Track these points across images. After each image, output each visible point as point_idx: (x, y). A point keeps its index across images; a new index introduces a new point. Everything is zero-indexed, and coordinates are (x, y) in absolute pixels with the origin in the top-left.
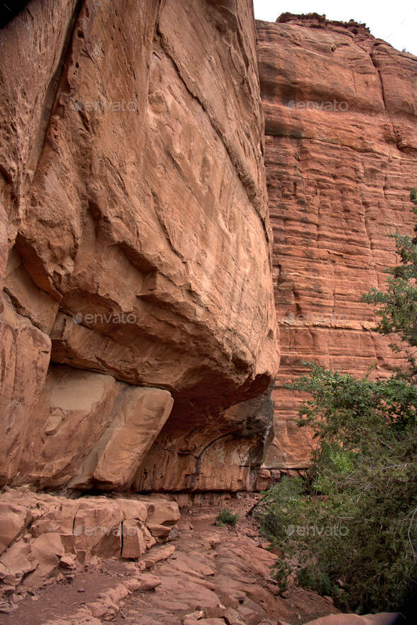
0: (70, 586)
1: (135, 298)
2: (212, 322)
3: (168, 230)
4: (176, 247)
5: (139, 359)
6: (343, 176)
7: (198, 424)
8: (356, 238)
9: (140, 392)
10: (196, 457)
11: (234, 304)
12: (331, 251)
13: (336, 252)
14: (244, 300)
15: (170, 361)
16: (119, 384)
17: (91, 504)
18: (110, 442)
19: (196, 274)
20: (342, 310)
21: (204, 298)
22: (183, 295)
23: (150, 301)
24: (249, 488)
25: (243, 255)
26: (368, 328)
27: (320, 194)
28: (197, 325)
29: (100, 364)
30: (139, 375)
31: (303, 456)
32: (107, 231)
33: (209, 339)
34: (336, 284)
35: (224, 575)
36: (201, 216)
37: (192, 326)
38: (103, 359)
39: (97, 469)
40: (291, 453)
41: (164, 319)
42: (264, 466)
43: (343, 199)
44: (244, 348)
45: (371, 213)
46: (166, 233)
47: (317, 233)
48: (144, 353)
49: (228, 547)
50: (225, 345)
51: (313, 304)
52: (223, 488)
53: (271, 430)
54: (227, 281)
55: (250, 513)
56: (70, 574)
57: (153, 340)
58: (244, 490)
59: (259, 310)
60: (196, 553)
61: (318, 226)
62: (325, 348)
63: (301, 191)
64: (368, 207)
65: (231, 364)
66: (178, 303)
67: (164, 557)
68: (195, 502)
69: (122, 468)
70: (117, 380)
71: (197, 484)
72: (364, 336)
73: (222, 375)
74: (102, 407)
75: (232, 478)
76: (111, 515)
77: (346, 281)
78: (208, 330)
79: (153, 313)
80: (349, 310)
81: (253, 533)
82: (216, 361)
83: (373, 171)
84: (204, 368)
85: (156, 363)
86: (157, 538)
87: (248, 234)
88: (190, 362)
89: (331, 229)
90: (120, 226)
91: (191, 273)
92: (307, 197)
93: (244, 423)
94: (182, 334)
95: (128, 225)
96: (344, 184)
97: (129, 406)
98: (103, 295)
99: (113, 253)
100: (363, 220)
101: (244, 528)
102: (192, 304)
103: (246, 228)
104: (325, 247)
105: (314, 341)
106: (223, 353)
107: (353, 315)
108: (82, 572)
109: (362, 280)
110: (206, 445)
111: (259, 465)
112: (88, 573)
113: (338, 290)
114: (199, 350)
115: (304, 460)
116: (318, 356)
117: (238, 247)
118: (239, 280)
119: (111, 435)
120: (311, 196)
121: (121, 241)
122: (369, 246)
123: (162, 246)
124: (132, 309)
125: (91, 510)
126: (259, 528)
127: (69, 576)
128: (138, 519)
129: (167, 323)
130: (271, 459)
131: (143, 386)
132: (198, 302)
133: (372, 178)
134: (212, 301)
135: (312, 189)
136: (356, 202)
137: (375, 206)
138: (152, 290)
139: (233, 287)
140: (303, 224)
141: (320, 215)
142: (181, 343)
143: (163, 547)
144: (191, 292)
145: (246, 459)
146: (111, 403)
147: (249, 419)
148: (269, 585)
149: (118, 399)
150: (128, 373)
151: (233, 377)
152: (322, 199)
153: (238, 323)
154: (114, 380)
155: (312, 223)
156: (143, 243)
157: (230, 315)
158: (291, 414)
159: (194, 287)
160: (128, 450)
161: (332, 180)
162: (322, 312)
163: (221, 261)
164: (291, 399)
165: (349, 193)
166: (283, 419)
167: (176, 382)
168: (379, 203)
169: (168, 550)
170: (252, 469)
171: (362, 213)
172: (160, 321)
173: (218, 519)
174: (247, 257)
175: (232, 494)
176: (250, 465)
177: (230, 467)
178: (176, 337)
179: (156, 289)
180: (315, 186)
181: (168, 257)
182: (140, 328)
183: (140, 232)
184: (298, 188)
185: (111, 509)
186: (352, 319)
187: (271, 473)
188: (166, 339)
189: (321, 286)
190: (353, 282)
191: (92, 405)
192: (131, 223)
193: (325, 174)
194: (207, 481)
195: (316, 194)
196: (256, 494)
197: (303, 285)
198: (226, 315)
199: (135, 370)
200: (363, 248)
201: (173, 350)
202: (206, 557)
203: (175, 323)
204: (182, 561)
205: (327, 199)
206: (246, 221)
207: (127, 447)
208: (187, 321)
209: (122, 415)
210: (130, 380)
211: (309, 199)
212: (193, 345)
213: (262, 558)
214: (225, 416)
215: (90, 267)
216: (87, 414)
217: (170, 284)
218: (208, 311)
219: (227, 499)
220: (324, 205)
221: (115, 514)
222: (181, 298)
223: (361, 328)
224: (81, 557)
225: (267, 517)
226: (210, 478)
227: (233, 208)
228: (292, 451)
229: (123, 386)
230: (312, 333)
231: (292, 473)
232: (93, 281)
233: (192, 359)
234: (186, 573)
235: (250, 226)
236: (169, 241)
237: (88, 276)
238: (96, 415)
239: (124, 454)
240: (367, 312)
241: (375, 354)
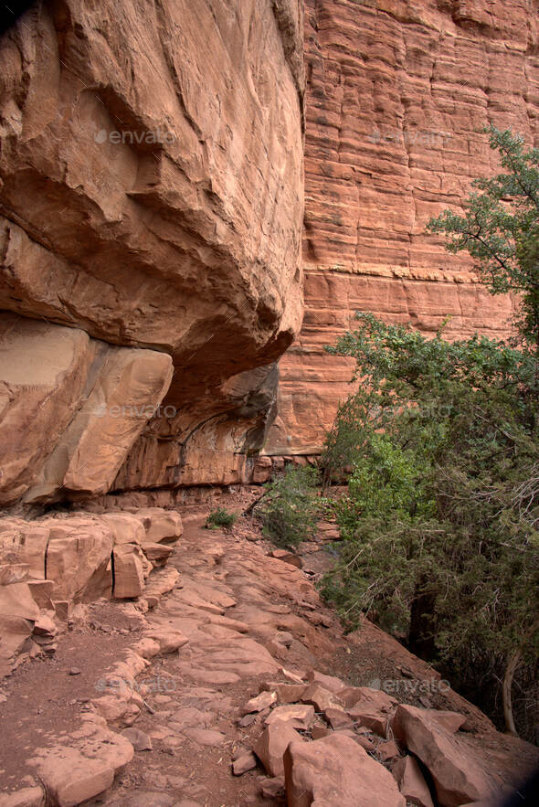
0: (53, 662)
1: (125, 197)
2: (236, 247)
3: (180, 80)
4: (190, 110)
5: (127, 303)
6: (378, 58)
7: (186, 402)
8: (391, 151)
9: (126, 356)
10: (180, 444)
11: (265, 223)
12: (357, 168)
13: (363, 170)
14: (278, 218)
15: (170, 309)
16: (94, 343)
17: (67, 529)
18: (85, 433)
19: (218, 166)
20: (367, 249)
21: (228, 207)
22: (199, 199)
23: (150, 205)
24: (245, 479)
25: (277, 145)
26: (400, 274)
27: (345, 84)
28: (217, 251)
29: (66, 310)
30: (125, 329)
31: (313, 439)
32: (81, 58)
33: (232, 275)
34: (361, 214)
35: (247, 603)
36: (226, 65)
37: (210, 251)
38: (71, 302)
39: (68, 474)
40: (297, 436)
41: (168, 239)
42: (263, 452)
43: (376, 93)
44: (273, 292)
45: (412, 114)
46: (177, 84)
47: (338, 140)
48: (133, 294)
49: (234, 559)
50: (252, 285)
51: (331, 241)
52: (213, 481)
53: (275, 407)
54: (257, 183)
55: (249, 512)
56: (51, 644)
57: (149, 272)
58: (239, 483)
59: (294, 236)
60: (202, 574)
61: (340, 130)
62: (344, 300)
63: (318, 77)
64: (409, 106)
65: (255, 315)
66: (191, 211)
67: (169, 588)
68: (178, 500)
69: (104, 470)
70: (92, 338)
71: (181, 478)
72: (394, 285)
73: (240, 331)
74: (71, 379)
75: (225, 468)
76: (99, 544)
77: (375, 210)
78: (232, 260)
79: (152, 228)
80: (376, 251)
81: (254, 536)
82: (237, 310)
83: (418, 53)
84: (220, 320)
85: (151, 310)
86: (154, 562)
87: (282, 113)
88: (201, 310)
89: (357, 136)
90: (103, 52)
91: (212, 161)
92: (326, 87)
93: (246, 399)
94: (193, 265)
95: (116, 54)
96: (378, 70)
97: (111, 379)
98: (74, 186)
99: (91, 107)
100: (401, 125)
101: (243, 530)
102: (213, 216)
103: (280, 103)
104: (347, 161)
105: (330, 291)
106: (247, 298)
107: (381, 257)
108: (63, 633)
109: (395, 210)
110: (195, 426)
111: (258, 451)
112: (74, 632)
113: (363, 223)
114: (214, 291)
115: (313, 444)
116: (335, 311)
117: (271, 132)
118: (272, 184)
119: (86, 422)
120: (332, 87)
121: (106, 83)
122: (407, 163)
123: (170, 106)
124: (121, 216)
125: (70, 539)
126: (261, 529)
127: (49, 647)
128: (135, 543)
129: (172, 245)
130: (272, 444)
131: (130, 347)
132: (219, 212)
133: (415, 62)
134: (238, 213)
135: (333, 75)
136: (392, 97)
137: (418, 105)
138: (152, 185)
139: (265, 195)
140: (320, 127)
141: (343, 115)
142: (191, 280)
143: (162, 572)
144: (211, 195)
145: (241, 444)
146: (84, 374)
147: (252, 393)
148: (307, 613)
149: (93, 367)
150: (109, 326)
151: (255, 335)
152: (347, 91)
153: (269, 252)
154: (86, 337)
155: (331, 126)
156: (141, 96)
157: (260, 238)
158: (299, 386)
159: (216, 188)
160: (111, 444)
161: (361, 63)
162: (341, 252)
163: (251, 150)
164: (298, 367)
165: (385, 85)
166: (288, 393)
167: (180, 340)
168: (423, 102)
169: (171, 578)
170: (249, 456)
171: (399, 114)
172: (161, 241)
173: (210, 520)
174: (281, 151)
175: (223, 487)
176: (246, 451)
177: (222, 454)
178: (185, 270)
179: (159, 183)
180: (338, 70)
181: (179, 130)
182: (131, 253)
183: (136, 72)
184: (314, 71)
185: (98, 535)
186: (380, 262)
187: (273, 461)
188: (169, 272)
189: (341, 216)
190: (385, 212)
191: (57, 377)
192: (121, 49)
193: (352, 53)
194: (194, 473)
195: (339, 82)
196: (253, 487)
197: (318, 214)
198: (255, 239)
199: (119, 322)
200: (398, 165)
201: (175, 290)
202: (215, 578)
203: (184, 246)
204: (190, 590)
205: (354, 91)
206: (280, 91)
207: (111, 438)
208: (202, 242)
209: (101, 391)
210: (111, 338)
211: (329, 90)
212: (208, 284)
213: (278, 570)
214: (222, 390)
215: (51, 129)
216: (50, 390)
217: (181, 177)
218: (233, 228)
219: (217, 494)
220: (349, 100)
221: (106, 542)
222: (197, 204)
223: (391, 275)
224: (62, 612)
225: (271, 515)
226: (198, 471)
227: (264, 65)
228: (299, 433)
229: (101, 346)
230: (327, 280)
231: (298, 460)
232: (57, 157)
233: (204, 305)
234: (201, 608)
235: (285, 100)
236: (179, 97)
237: (49, 146)
238: (64, 391)
239: (107, 450)
240: (401, 254)
241: (407, 309)
